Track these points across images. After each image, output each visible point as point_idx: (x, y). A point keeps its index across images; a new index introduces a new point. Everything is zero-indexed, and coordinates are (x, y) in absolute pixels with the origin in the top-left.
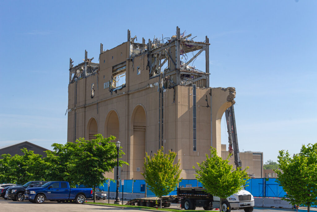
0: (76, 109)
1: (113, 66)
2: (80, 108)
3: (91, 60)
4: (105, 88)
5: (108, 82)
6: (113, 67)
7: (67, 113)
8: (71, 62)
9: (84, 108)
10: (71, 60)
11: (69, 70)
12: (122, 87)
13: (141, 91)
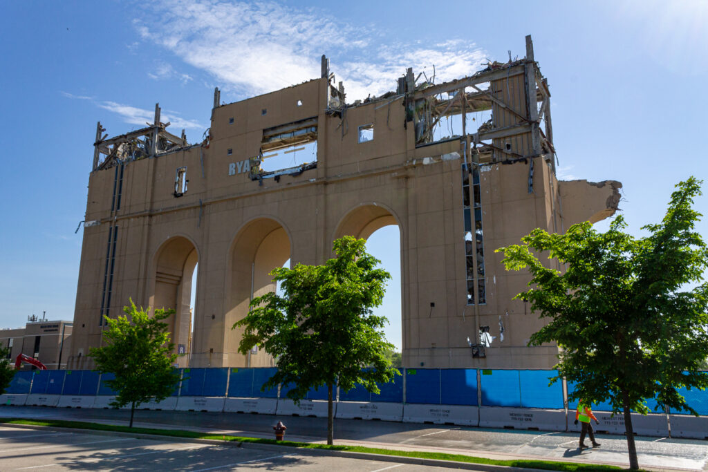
0: (117, 220)
1: (265, 127)
2: (133, 217)
3: (166, 125)
4: (230, 174)
5: (247, 162)
6: (265, 131)
7: (82, 229)
8: (100, 129)
9: (148, 217)
10: (101, 126)
11: (95, 145)
12: (301, 168)
13: (377, 174)
